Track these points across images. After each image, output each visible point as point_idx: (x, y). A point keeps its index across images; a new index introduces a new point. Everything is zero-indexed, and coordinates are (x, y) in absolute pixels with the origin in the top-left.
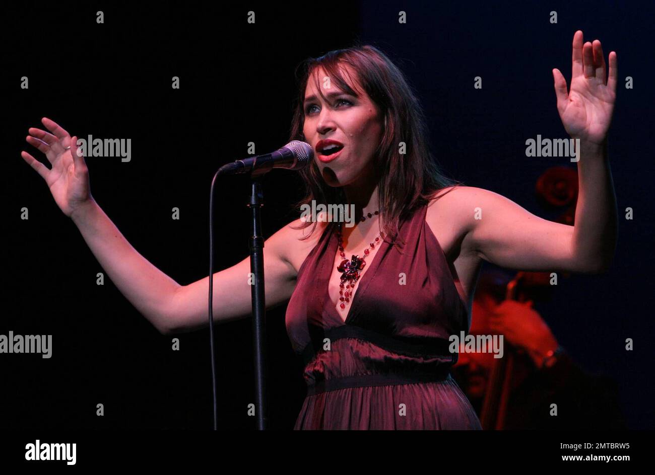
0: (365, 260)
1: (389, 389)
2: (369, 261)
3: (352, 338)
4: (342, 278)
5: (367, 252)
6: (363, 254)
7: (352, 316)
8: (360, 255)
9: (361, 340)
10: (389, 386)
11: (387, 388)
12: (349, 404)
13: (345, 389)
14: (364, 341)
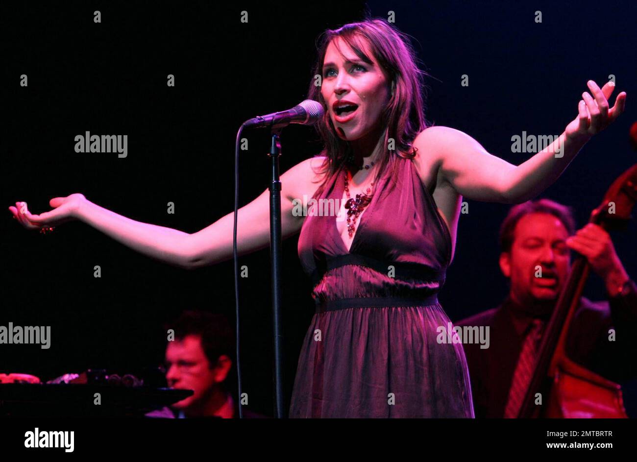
3: (355, 264)
7: (355, 246)
9: (363, 266)
10: (385, 308)
11: (383, 309)
12: (351, 322)
13: (347, 309)
14: (366, 267)
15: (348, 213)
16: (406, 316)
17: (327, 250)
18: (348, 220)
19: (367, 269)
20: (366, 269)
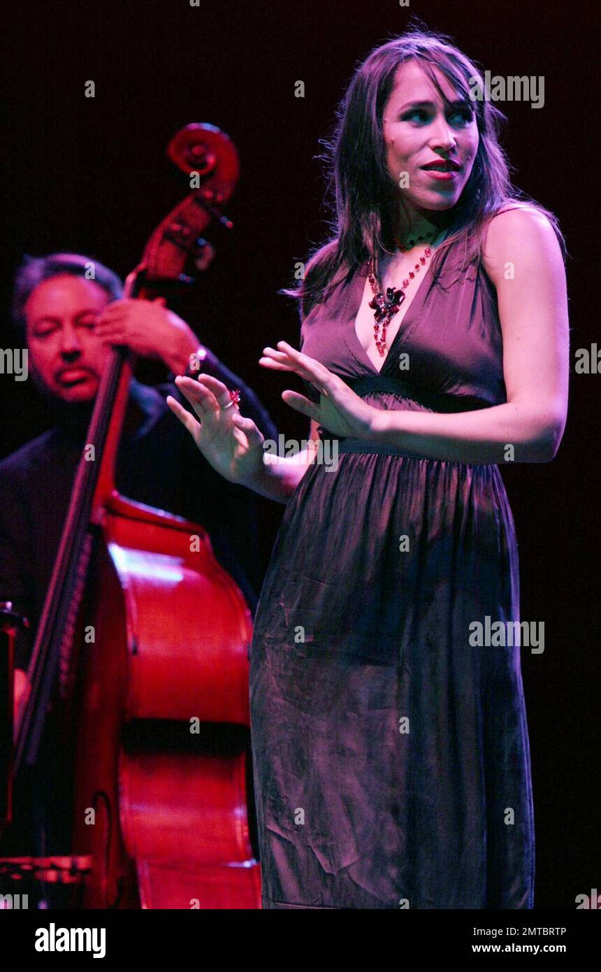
0: (405, 291)
1: (422, 464)
2: (410, 294)
3: (387, 393)
4: (376, 315)
5: (406, 284)
6: (402, 285)
7: (389, 366)
8: (399, 287)
9: (399, 396)
10: (424, 461)
11: (421, 462)
12: (371, 475)
13: (369, 455)
14: (403, 397)
15: (375, 315)
16: (452, 475)
17: (345, 370)
18: (375, 327)
19: (405, 400)
20: (403, 401)
